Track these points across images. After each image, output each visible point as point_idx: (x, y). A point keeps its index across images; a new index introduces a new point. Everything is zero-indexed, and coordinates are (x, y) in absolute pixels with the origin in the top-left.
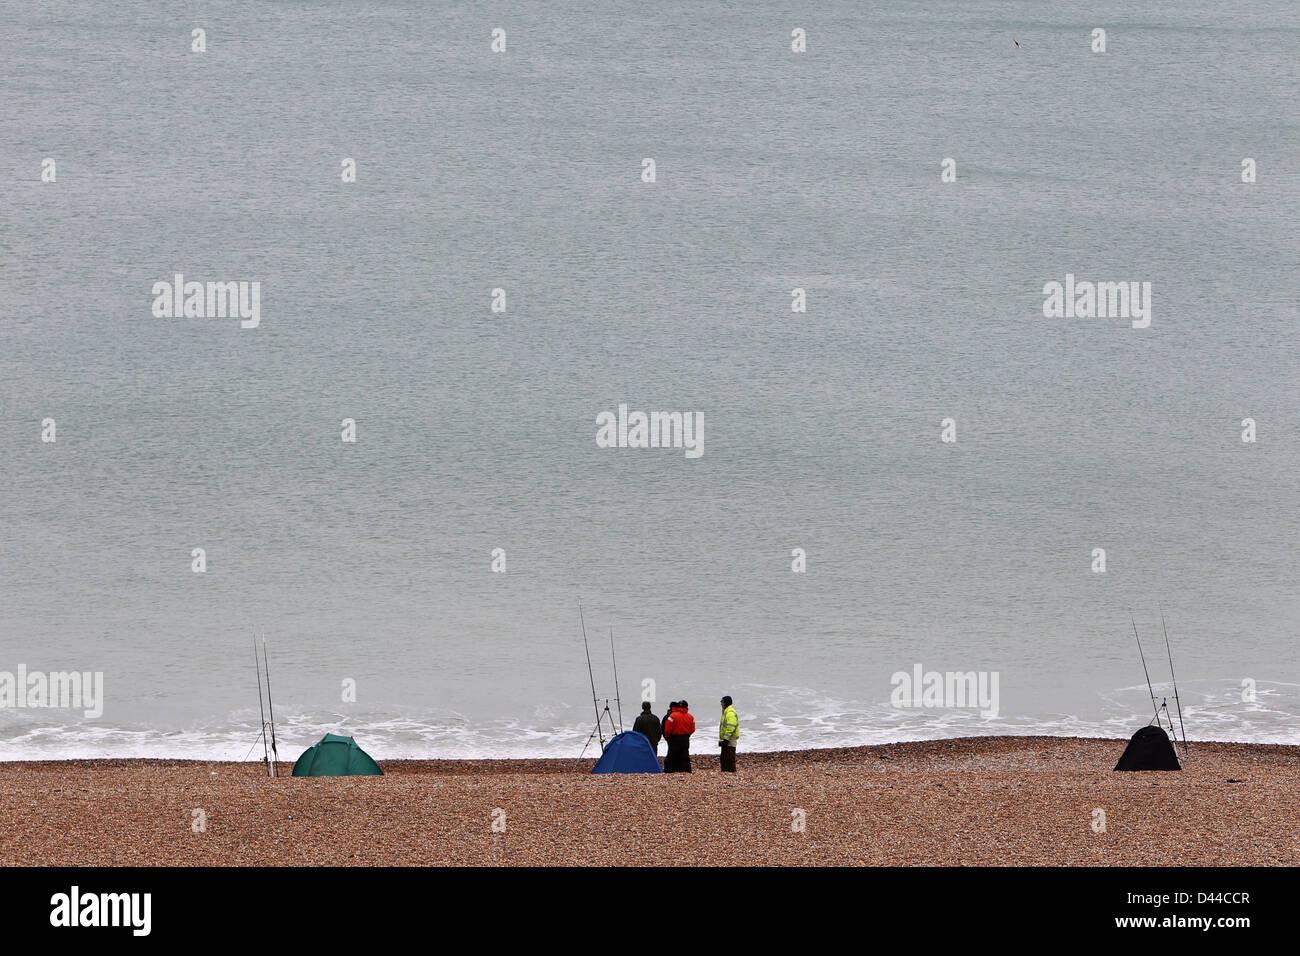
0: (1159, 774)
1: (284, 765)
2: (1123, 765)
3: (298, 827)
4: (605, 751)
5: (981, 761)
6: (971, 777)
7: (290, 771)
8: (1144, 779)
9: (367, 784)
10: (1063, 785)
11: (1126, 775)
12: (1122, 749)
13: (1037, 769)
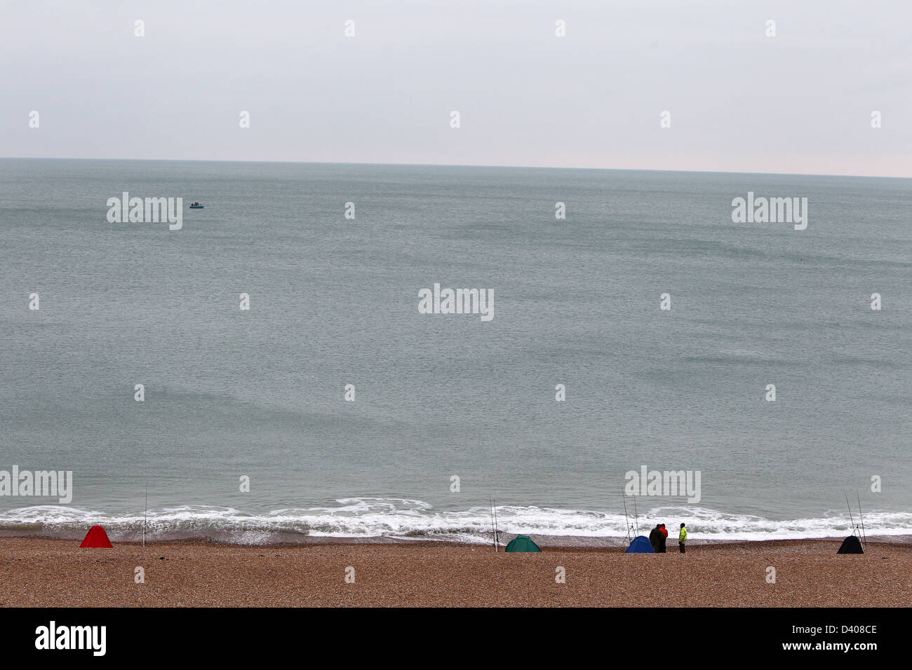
0: (855, 555)
1: (502, 547)
2: (840, 552)
3: (507, 572)
4: (631, 544)
5: (783, 549)
6: (779, 556)
7: (504, 550)
8: (849, 557)
9: (535, 556)
10: (817, 559)
11: (841, 556)
12: (840, 545)
13: (806, 553)
